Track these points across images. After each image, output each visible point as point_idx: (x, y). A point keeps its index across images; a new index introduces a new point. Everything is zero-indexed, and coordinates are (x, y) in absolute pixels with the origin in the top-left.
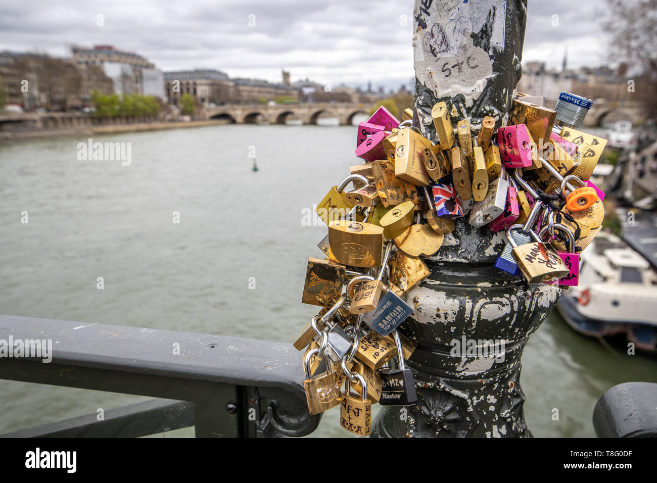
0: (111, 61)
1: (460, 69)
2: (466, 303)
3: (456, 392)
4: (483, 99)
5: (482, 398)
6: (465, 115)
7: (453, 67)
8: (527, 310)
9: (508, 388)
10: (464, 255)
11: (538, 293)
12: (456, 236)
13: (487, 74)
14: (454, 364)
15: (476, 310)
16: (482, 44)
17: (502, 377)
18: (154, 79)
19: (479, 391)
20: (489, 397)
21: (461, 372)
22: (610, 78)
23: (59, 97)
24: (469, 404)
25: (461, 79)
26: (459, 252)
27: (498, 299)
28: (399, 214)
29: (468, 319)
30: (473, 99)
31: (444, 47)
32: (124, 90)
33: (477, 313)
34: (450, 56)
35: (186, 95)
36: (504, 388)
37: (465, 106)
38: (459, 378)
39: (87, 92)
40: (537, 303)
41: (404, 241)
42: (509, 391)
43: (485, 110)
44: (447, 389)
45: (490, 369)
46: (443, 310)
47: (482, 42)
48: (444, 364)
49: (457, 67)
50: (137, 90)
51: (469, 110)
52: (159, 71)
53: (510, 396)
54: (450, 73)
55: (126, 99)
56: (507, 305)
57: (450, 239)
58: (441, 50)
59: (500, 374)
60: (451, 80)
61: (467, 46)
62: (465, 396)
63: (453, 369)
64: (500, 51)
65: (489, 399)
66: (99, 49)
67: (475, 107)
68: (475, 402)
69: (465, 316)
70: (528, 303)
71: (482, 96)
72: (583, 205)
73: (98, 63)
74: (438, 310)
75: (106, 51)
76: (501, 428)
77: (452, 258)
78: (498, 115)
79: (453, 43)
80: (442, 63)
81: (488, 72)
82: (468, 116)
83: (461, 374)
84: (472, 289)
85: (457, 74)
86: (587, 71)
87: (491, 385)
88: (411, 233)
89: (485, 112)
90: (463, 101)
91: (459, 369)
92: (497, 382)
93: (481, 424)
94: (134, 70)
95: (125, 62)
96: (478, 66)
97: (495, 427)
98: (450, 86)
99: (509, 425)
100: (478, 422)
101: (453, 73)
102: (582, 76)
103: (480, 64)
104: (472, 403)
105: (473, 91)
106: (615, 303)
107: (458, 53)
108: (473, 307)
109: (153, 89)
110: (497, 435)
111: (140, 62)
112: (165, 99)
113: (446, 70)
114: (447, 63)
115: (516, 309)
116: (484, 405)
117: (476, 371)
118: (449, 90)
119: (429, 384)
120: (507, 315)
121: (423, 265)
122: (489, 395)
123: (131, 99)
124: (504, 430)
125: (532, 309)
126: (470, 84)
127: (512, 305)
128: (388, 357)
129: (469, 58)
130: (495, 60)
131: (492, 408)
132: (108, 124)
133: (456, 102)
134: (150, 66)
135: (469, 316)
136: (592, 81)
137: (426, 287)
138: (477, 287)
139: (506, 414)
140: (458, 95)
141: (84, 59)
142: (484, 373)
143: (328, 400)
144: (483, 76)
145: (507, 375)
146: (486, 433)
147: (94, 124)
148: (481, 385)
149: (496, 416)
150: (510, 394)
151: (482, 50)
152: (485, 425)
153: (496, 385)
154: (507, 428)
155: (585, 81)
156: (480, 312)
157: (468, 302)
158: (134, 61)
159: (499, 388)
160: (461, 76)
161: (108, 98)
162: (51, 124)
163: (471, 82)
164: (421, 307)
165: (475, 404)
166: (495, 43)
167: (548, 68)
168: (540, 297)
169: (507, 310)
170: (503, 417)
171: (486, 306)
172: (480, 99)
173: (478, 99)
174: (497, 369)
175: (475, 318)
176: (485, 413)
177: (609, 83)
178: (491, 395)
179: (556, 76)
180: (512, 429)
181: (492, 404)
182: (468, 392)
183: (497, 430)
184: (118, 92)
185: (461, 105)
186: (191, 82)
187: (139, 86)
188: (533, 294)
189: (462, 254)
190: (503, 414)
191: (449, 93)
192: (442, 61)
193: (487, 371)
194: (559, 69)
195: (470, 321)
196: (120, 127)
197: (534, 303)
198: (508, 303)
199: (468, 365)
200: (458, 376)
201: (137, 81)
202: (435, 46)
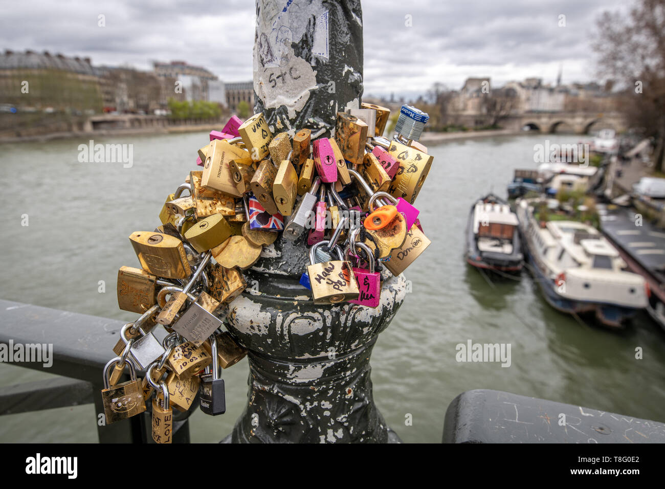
0: (184, 74)
1: (283, 80)
2: (277, 317)
3: (288, 397)
4: (306, 111)
5: (316, 403)
6: (290, 127)
7: (278, 78)
8: (342, 325)
9: (345, 394)
10: (284, 268)
11: (356, 308)
12: (278, 248)
13: (310, 86)
14: (284, 371)
15: (286, 324)
16: (303, 54)
17: (337, 384)
18: (217, 88)
19: (312, 397)
20: (323, 402)
21: (292, 379)
22: (597, 93)
23: (143, 102)
24: (302, 409)
25: (285, 90)
26: (280, 264)
27: (310, 314)
28: (206, 226)
29: (279, 332)
30: (296, 111)
31: (269, 58)
32: (193, 97)
33: (287, 328)
34: (275, 66)
35: (242, 102)
36: (340, 394)
37: (288, 118)
38: (291, 384)
39: (165, 99)
40: (354, 318)
41: (221, 252)
42: (346, 397)
43: (309, 122)
44: (280, 394)
45: (321, 377)
46: (256, 322)
47: (303, 52)
48: (276, 371)
49: (281, 78)
50: (203, 98)
51: (292, 122)
52: (222, 83)
53: (348, 402)
54: (276, 84)
55: (195, 105)
56: (319, 320)
57: (270, 251)
58: (268, 60)
59: (334, 381)
60: (277, 91)
61: (289, 56)
62: (297, 401)
63: (285, 376)
64: (324, 62)
65: (323, 405)
66: (175, 64)
67: (299, 119)
68: (309, 407)
69: (277, 329)
70: (343, 319)
71: (306, 108)
72: (378, 224)
73: (173, 75)
74: (252, 322)
75: (180, 66)
76: (337, 432)
77: (273, 270)
78: (325, 127)
79: (276, 53)
80: (268, 73)
81: (311, 84)
82: (292, 128)
83: (292, 381)
84: (289, 302)
85: (281, 85)
86: (578, 86)
87: (325, 392)
88: (229, 244)
89: (309, 124)
90: (286, 112)
91: (289, 376)
92: (332, 388)
93: (315, 429)
94: (202, 81)
95: (194, 75)
96: (300, 77)
97: (330, 432)
98: (276, 97)
99: (347, 429)
100: (311, 426)
101: (278, 84)
102: (574, 91)
103: (303, 75)
104: (305, 408)
105: (295, 102)
106: (587, 286)
107: (281, 63)
108: (283, 321)
109: (217, 97)
110: (332, 440)
111: (206, 75)
112: (226, 105)
113: (272, 81)
114: (273, 74)
115: (328, 324)
116: (319, 410)
117: (306, 379)
118: (275, 101)
119: (266, 388)
120: (318, 330)
121: (238, 277)
122: (323, 401)
123: (199, 105)
124: (340, 434)
125: (349, 324)
126: (293, 95)
127: (324, 321)
128: (199, 366)
129: (291, 68)
130: (318, 71)
131: (327, 413)
132: (180, 124)
133: (280, 113)
134: (214, 78)
135: (280, 329)
136: (582, 95)
137: (249, 298)
138: (294, 300)
139: (342, 419)
140: (281, 106)
141: (163, 72)
142: (315, 380)
143: (127, 410)
144: (306, 87)
145: (344, 382)
146: (320, 437)
147: (169, 124)
148: (313, 392)
149: (332, 420)
150: (349, 400)
151: (304, 60)
152: (319, 429)
153: (331, 392)
154: (344, 432)
155: (576, 95)
156: (289, 326)
157: (279, 316)
158: (202, 74)
159: (334, 395)
160: (285, 87)
161: (180, 104)
162: (136, 124)
163: (294, 93)
164: (238, 318)
165: (308, 409)
166: (317, 54)
167: (545, 83)
168: (358, 313)
169: (318, 325)
170: (340, 422)
171: (296, 321)
172: (303, 111)
173: (302, 111)
174: (328, 378)
175: (285, 332)
176: (319, 418)
177: (597, 96)
178: (325, 401)
179: (551, 90)
180: (349, 432)
181: (327, 409)
182: (300, 398)
183: (332, 434)
184: (189, 99)
185: (284, 116)
186: (247, 91)
187: (205, 94)
188: (351, 309)
189: (283, 267)
190: (339, 419)
191: (275, 104)
192: (268, 71)
193: (318, 379)
194: (554, 84)
195: (282, 335)
196: (190, 127)
197: (350, 318)
198: (320, 317)
199: (296, 373)
200: (290, 383)
201: (203, 91)
202: (263, 56)
